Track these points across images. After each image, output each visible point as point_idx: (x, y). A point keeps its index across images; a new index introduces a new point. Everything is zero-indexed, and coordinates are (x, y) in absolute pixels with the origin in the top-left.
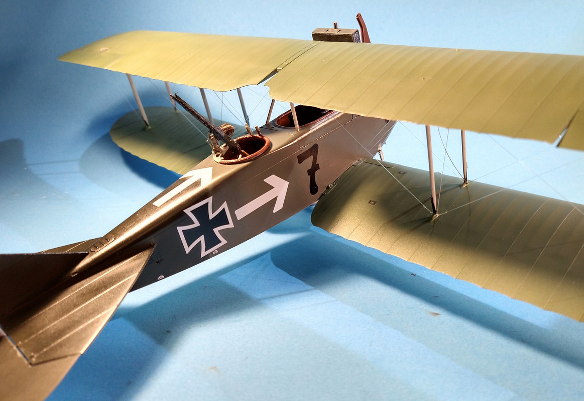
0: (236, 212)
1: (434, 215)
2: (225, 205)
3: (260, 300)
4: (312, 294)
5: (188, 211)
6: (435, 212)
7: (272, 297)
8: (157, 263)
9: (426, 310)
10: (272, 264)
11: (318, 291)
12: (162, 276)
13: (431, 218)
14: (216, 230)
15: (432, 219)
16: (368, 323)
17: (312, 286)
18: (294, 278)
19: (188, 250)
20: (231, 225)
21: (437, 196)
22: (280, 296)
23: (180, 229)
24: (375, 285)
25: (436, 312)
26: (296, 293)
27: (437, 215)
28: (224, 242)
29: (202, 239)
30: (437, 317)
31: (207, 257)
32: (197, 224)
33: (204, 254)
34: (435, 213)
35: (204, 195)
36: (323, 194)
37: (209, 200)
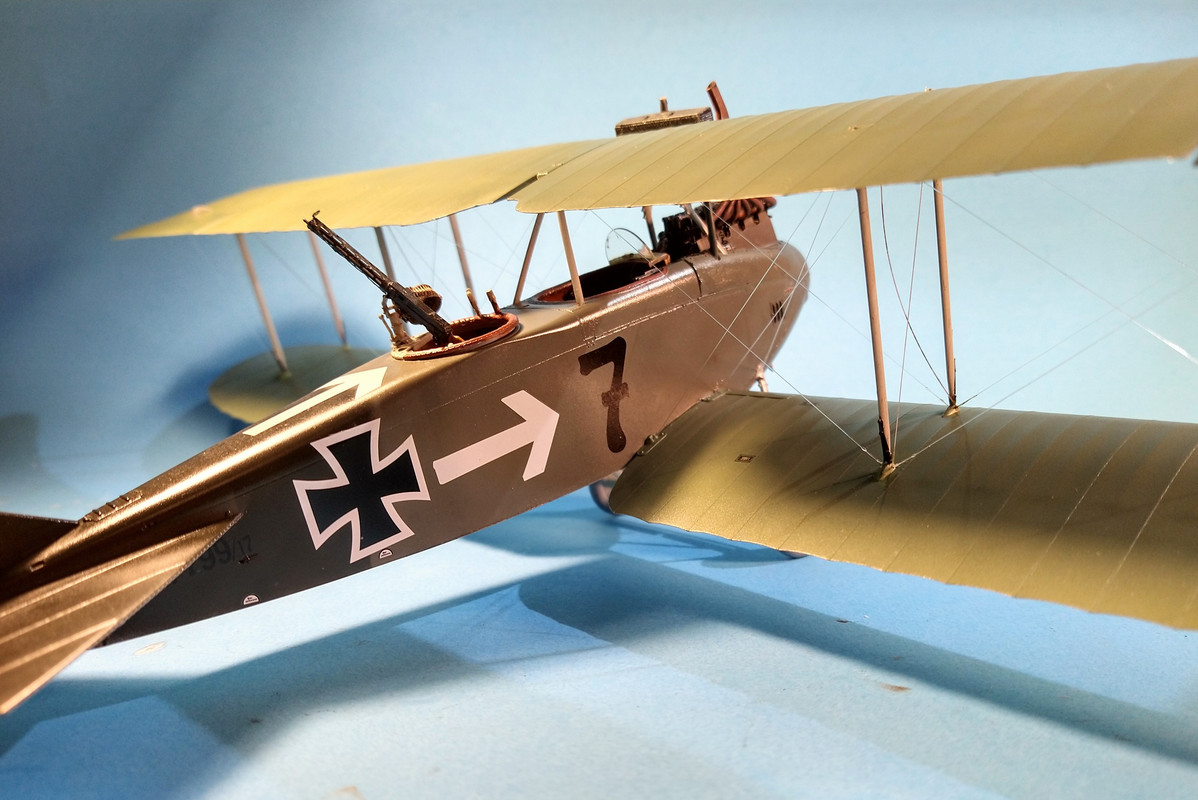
0: (437, 465)
1: (884, 466)
2: (409, 445)
3: (483, 664)
4: (606, 655)
5: (321, 446)
6: (887, 459)
7: (514, 660)
8: (242, 562)
9: (875, 681)
10: (520, 606)
11: (621, 649)
12: (254, 597)
13: (881, 472)
14: (388, 501)
15: (881, 474)
16: (738, 705)
17: (606, 640)
18: (566, 628)
19: (319, 539)
20: (423, 494)
21: (892, 432)
22: (532, 658)
23: (301, 487)
24: (754, 638)
25: (899, 685)
26: (568, 652)
27: (893, 466)
28: (406, 532)
29: (353, 517)
30: (902, 694)
31: (365, 564)
32: (342, 480)
33: (357, 554)
34: (890, 463)
35: (362, 414)
36: (636, 455)
37: (374, 427)
